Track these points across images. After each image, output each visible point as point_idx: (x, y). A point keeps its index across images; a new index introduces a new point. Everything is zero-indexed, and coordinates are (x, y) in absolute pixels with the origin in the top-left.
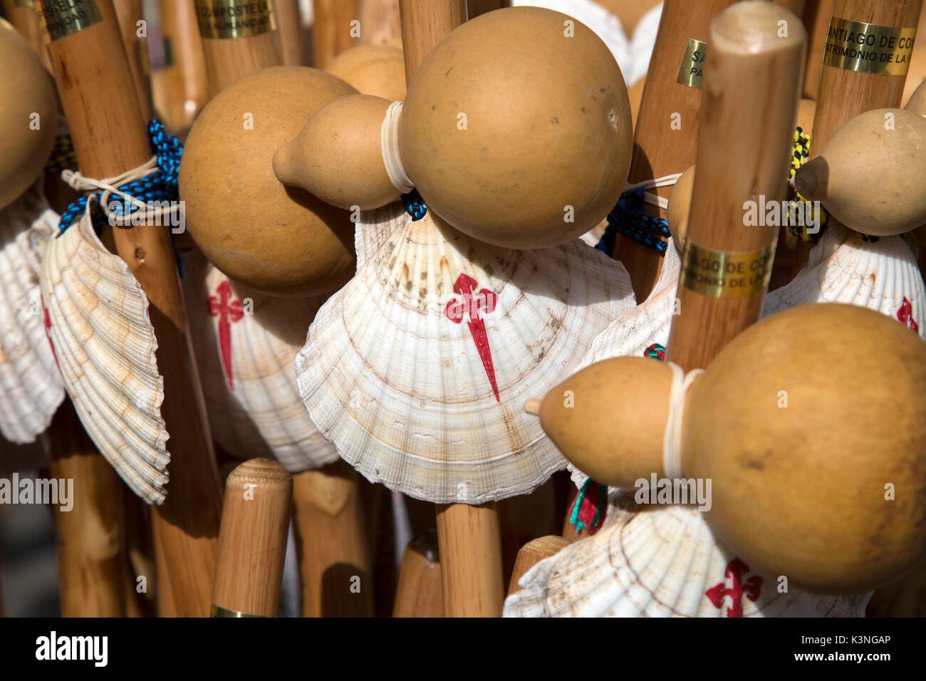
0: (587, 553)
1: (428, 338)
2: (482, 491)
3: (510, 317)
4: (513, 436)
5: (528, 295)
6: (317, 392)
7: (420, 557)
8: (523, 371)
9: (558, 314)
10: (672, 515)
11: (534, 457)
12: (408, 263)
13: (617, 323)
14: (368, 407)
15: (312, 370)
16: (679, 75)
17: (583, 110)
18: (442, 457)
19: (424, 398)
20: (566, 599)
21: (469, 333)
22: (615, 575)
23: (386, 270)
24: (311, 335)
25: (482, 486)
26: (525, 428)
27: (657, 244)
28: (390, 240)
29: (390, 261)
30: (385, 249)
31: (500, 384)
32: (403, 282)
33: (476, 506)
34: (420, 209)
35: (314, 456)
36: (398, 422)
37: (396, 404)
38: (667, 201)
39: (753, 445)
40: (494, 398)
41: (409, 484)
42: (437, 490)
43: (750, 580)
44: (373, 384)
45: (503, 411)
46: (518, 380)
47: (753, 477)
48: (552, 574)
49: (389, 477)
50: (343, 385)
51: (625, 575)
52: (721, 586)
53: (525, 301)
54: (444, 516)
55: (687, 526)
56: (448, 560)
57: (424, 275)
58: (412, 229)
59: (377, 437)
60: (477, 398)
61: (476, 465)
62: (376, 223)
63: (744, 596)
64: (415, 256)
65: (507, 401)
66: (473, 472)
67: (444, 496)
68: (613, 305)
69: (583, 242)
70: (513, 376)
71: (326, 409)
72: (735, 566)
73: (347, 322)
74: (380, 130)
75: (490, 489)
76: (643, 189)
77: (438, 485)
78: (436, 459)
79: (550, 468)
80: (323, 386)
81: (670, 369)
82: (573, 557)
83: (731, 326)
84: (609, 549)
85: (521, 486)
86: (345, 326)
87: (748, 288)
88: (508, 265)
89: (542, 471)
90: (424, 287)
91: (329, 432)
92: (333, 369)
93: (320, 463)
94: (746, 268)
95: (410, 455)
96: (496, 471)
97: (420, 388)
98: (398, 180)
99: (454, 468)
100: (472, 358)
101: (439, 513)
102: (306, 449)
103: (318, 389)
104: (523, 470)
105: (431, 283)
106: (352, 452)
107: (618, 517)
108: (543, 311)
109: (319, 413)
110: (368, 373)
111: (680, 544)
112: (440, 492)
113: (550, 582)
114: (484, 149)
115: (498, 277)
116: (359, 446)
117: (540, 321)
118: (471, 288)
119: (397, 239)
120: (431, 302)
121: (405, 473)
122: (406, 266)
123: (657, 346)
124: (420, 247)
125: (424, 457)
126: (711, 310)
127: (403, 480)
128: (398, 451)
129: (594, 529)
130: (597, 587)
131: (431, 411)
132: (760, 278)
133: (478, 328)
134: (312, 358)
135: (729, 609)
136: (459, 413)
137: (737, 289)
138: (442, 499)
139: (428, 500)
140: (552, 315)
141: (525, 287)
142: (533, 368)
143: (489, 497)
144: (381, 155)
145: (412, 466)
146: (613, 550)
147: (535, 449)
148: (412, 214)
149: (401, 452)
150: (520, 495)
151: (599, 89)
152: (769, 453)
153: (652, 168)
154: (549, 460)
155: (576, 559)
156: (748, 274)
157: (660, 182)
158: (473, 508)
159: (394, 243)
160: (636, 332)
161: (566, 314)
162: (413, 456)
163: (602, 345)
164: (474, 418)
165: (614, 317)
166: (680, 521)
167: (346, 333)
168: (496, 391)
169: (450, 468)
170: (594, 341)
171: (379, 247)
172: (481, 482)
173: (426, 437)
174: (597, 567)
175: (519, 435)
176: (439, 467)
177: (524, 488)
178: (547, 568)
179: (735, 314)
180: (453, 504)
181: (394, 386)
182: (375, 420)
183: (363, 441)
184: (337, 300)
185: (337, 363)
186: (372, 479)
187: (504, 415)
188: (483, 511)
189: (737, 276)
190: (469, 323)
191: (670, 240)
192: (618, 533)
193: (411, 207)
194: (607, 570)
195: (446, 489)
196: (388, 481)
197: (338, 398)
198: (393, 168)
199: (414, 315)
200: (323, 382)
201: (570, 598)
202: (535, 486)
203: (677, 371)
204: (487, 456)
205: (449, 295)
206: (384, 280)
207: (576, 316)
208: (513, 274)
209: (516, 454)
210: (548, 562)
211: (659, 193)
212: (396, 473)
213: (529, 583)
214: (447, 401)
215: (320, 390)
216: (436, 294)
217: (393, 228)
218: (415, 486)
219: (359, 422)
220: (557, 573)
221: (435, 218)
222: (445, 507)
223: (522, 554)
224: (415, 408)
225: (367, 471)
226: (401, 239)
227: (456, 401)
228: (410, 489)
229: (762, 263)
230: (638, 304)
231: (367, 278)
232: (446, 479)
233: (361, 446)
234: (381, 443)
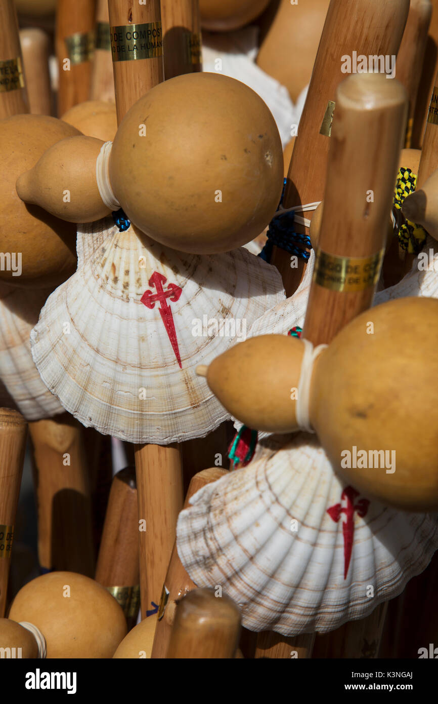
0: (240, 480)
1: (129, 319)
2: (168, 435)
3: (190, 305)
4: (192, 395)
5: (204, 289)
6: (46, 359)
7: (125, 485)
8: (200, 346)
9: (227, 305)
10: (302, 453)
11: (207, 410)
12: (115, 263)
13: (271, 311)
14: (84, 370)
15: (42, 342)
16: (322, 128)
17: (246, 150)
18: (139, 409)
19: (125, 364)
20: (224, 513)
21: (159, 316)
22: (261, 496)
23: (99, 268)
24: (42, 316)
25: (168, 431)
26: (201, 388)
27: (302, 253)
28: (102, 246)
29: (102, 262)
30: (99, 253)
31: (182, 355)
32: (111, 277)
33: (164, 446)
34: (125, 223)
35: (47, 408)
36: (106, 382)
37: (104, 369)
38: (309, 221)
39: (360, 400)
40: (178, 365)
41: (114, 429)
42: (135, 434)
43: (360, 502)
44: (88, 353)
45: (184, 375)
46: (196, 352)
47: (359, 424)
48: (214, 496)
49: (99, 424)
50: (65, 353)
51: (268, 497)
52: (338, 506)
53: (202, 294)
54: (140, 453)
55: (314, 461)
56: (142, 486)
57: (127, 272)
58: (119, 238)
59: (90, 393)
60: (165, 365)
61: (164, 415)
62: (92, 232)
63: (356, 514)
64: (120, 258)
65: (187, 368)
66: (161, 420)
67: (140, 438)
68: (269, 298)
69: (246, 251)
70: (192, 349)
71: (52, 371)
72: (349, 492)
73: (69, 307)
74: (95, 162)
75: (174, 433)
76: (294, 213)
77: (135, 430)
78: (134, 410)
79: (219, 419)
80: (50, 354)
81: (303, 345)
82: (230, 483)
83: (350, 313)
84: (256, 477)
85: (197, 432)
86: (68, 309)
87: (362, 285)
88: (190, 266)
89: (213, 421)
90: (126, 281)
91: (55, 388)
92: (58, 342)
93: (52, 413)
94: (361, 270)
95: (115, 407)
96: (179, 420)
97: (123, 357)
98: (109, 201)
99: (148, 417)
100: (161, 335)
101: (137, 450)
102: (43, 403)
103: (47, 356)
104: (199, 420)
105: (132, 279)
106: (71, 404)
107: (263, 453)
108: (216, 301)
109: (48, 374)
110: (84, 344)
111: (309, 474)
112: (137, 435)
113: (212, 501)
114: (171, 178)
115: (182, 275)
116: (76, 399)
117: (213, 308)
118: (162, 283)
119: (108, 245)
120: (131, 292)
121: (111, 420)
122: (113, 266)
123: (298, 328)
124: (125, 251)
125: (125, 408)
126: (334, 301)
127: (110, 426)
128: (106, 403)
129: (246, 462)
130: (246, 505)
131: (130, 374)
132: (371, 278)
133: (166, 313)
134: (43, 333)
135: (344, 524)
136: (151, 376)
137: (354, 286)
138: (138, 440)
139: (128, 441)
140: (222, 305)
141: (202, 282)
142: (207, 343)
143: (173, 439)
144: (96, 181)
145: (116, 415)
146: (259, 478)
147: (208, 404)
148: (119, 226)
149: (108, 404)
150: (197, 439)
151: (258, 135)
152: (371, 406)
153: (300, 196)
154: (218, 413)
155: (232, 484)
156: (361, 275)
157: (306, 207)
158: (162, 447)
159: (105, 248)
160: (285, 318)
161: (233, 303)
162: (117, 407)
163: (258, 328)
164: (163, 380)
165: (269, 307)
166: (309, 457)
167: (68, 314)
168: (179, 360)
169: (144, 417)
170: (253, 325)
171: (94, 251)
172: (167, 428)
173: (126, 394)
174: (247, 491)
175: (196, 394)
176: (136, 416)
177: (200, 433)
178: (210, 492)
179: (352, 304)
180: (147, 444)
181: (103, 355)
182: (89, 380)
183: (79, 395)
184: (62, 290)
185: (61, 337)
186: (87, 424)
187: (185, 378)
188: (168, 450)
189: (354, 276)
190: (159, 309)
191: (312, 251)
192: (263, 465)
193: (118, 221)
194: (255, 493)
195: (141, 433)
196: (99, 426)
197: (62, 363)
198: (105, 192)
199: (119, 302)
200: (51, 351)
201: (227, 513)
202: (208, 432)
203: (308, 346)
204: (173, 408)
205: (146, 287)
206: (98, 275)
207: (240, 305)
208: (194, 273)
209: (194, 407)
210: (211, 487)
211: (305, 216)
212: (104, 420)
213: (197, 501)
214: (143, 367)
215: (48, 356)
216: (136, 286)
217: (105, 237)
218: (118, 430)
219: (77, 382)
220: (217, 494)
221: (136, 229)
222: (141, 446)
223: (194, 481)
224: (118, 372)
225: (83, 418)
226: (111, 245)
227: (149, 367)
228: (114, 432)
229: (373, 266)
230: (287, 298)
231: (84, 273)
232: (141, 425)
233: (78, 399)
234: (93, 397)
